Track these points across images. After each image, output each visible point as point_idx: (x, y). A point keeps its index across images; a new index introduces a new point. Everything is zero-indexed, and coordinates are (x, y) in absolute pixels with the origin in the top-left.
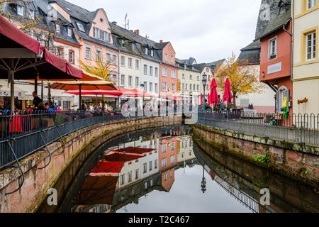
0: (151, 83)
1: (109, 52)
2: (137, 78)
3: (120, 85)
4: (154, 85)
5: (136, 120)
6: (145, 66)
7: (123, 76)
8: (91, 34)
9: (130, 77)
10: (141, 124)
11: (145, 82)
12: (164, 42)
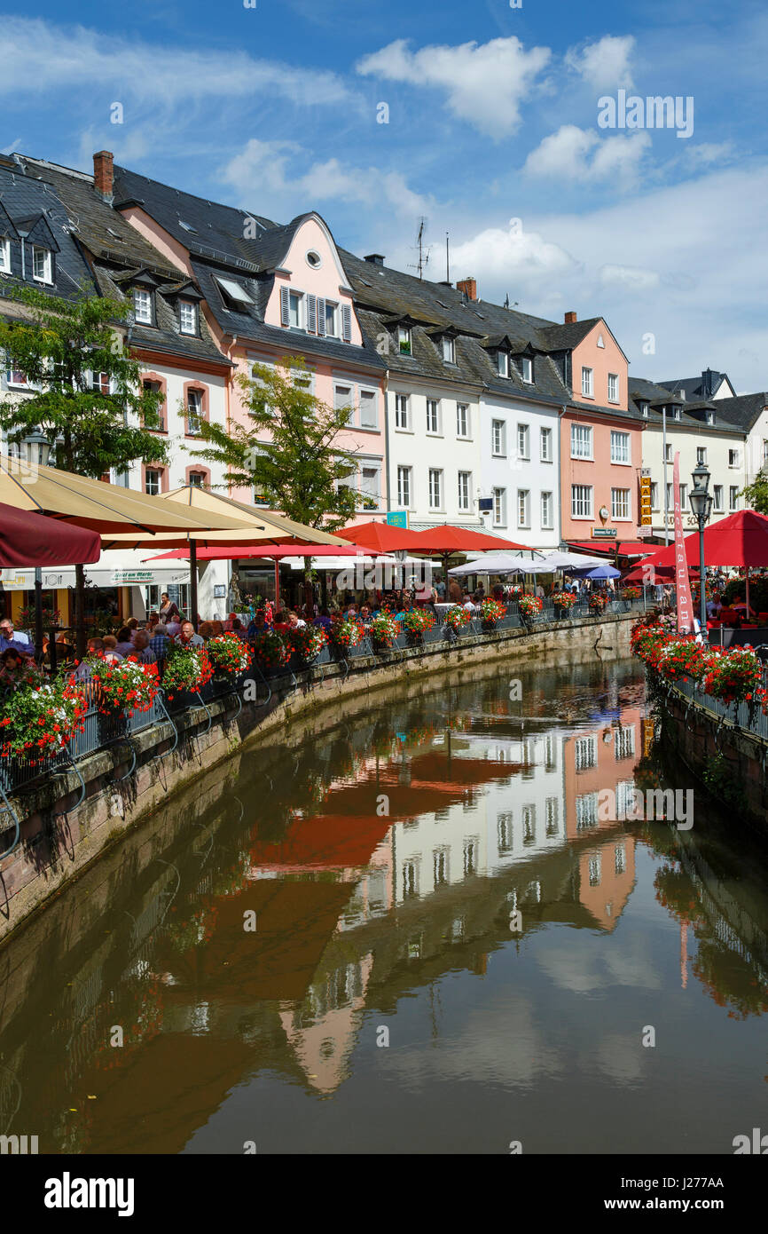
0: (523, 493)
1: (344, 383)
2: (464, 475)
3: (395, 507)
4: (535, 499)
5: (445, 652)
6: (498, 424)
7: (405, 470)
8: (272, 317)
9: (436, 473)
10: (471, 665)
11: (499, 491)
12: (580, 318)
